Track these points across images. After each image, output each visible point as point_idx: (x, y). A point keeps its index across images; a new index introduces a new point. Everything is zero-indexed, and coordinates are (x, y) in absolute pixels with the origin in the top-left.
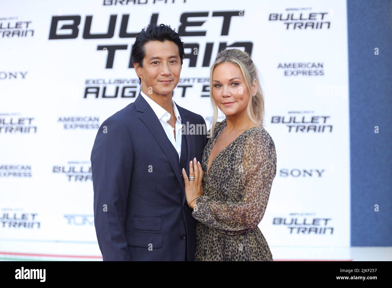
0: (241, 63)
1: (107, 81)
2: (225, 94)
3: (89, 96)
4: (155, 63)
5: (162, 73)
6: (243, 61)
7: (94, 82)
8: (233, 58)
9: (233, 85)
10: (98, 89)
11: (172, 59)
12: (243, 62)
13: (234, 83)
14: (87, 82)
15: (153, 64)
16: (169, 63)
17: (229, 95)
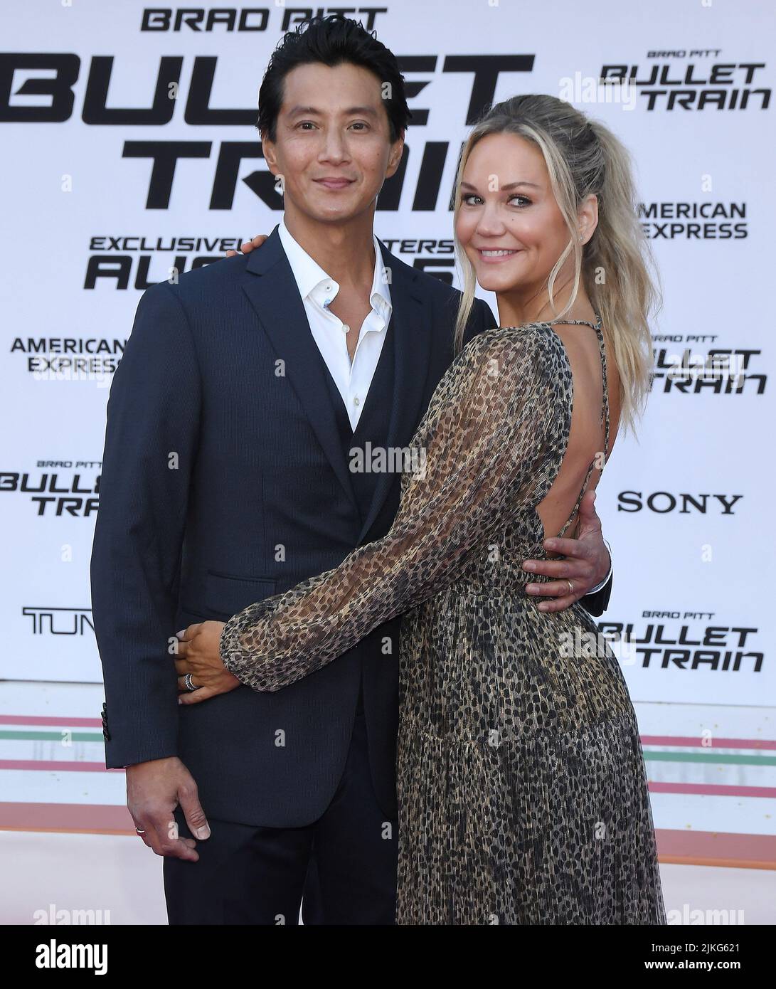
0: (550, 140)
1: (151, 243)
2: (485, 228)
3: (100, 281)
4: (307, 126)
5: (322, 157)
6: (559, 135)
7: (114, 243)
8: (527, 124)
9: (516, 202)
10: (126, 262)
11: (357, 118)
12: (557, 138)
13: (516, 198)
14: (94, 243)
15: (301, 130)
16: (345, 130)
17: (499, 231)
